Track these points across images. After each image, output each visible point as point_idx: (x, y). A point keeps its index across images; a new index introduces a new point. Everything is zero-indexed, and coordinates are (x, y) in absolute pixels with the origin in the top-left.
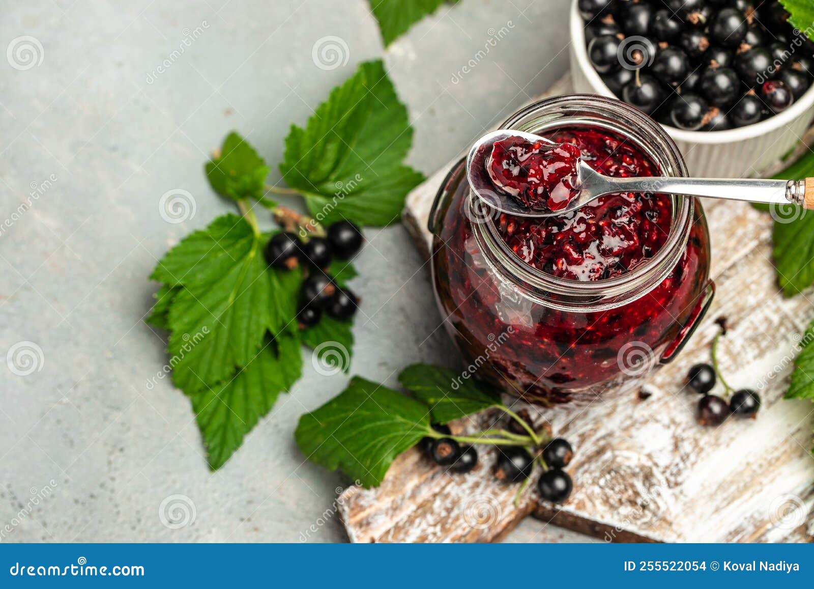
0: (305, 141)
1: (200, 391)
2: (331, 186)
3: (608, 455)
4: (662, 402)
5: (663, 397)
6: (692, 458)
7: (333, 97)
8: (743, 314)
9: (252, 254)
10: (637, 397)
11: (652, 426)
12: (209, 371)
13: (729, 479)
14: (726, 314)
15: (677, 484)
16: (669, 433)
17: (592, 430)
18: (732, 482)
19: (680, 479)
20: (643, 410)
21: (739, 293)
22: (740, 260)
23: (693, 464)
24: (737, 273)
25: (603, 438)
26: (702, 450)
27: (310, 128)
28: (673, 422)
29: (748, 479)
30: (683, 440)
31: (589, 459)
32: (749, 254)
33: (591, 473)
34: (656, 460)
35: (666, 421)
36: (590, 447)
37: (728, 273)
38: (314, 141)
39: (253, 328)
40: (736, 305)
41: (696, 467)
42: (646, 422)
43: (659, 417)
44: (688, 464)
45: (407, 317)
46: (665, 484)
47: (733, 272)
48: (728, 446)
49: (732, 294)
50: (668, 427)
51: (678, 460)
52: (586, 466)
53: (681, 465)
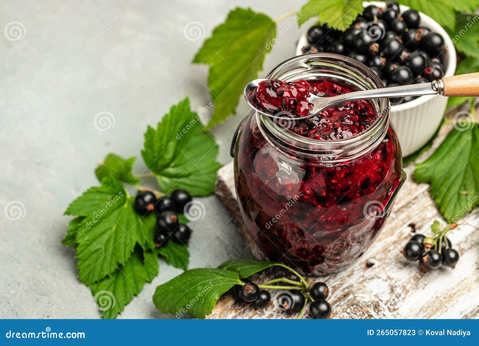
0: (156, 138)
1: (96, 282)
2: (171, 170)
3: (351, 297)
4: (381, 268)
5: (381, 265)
6: (403, 295)
7: (172, 111)
8: (424, 222)
9: (126, 206)
10: (366, 267)
11: (376, 280)
12: (102, 270)
13: (426, 305)
14: (415, 222)
15: (394, 310)
16: (387, 283)
17: (339, 284)
18: (428, 307)
19: (396, 307)
20: (369, 272)
21: (421, 211)
22: (420, 194)
23: (404, 299)
24: (419, 201)
25: (347, 288)
26: (408, 291)
27: (159, 129)
28: (389, 278)
29: (438, 305)
30: (395, 287)
31: (340, 299)
32: (425, 191)
33: (341, 307)
34: (380, 298)
35: (385, 277)
36: (339, 293)
37: (413, 202)
38: (161, 139)
39: (128, 242)
40: (420, 217)
41: (405, 300)
42: (373, 278)
43: (380, 276)
44: (400, 299)
45: (221, 242)
46: (387, 310)
47: (416, 201)
48: (424, 289)
49: (417, 212)
50: (387, 281)
51: (394, 297)
52: (338, 303)
53: (396, 300)
